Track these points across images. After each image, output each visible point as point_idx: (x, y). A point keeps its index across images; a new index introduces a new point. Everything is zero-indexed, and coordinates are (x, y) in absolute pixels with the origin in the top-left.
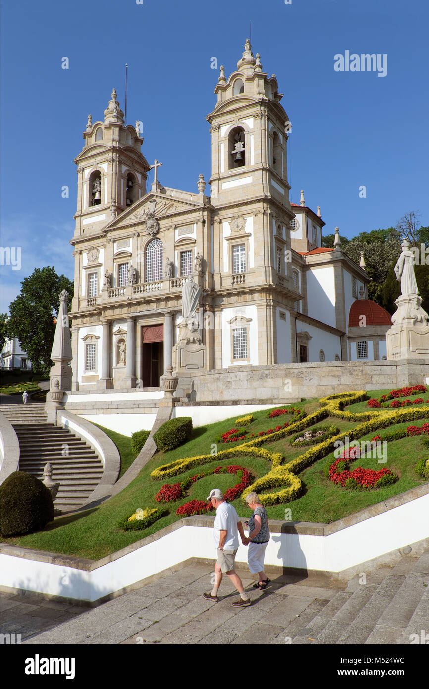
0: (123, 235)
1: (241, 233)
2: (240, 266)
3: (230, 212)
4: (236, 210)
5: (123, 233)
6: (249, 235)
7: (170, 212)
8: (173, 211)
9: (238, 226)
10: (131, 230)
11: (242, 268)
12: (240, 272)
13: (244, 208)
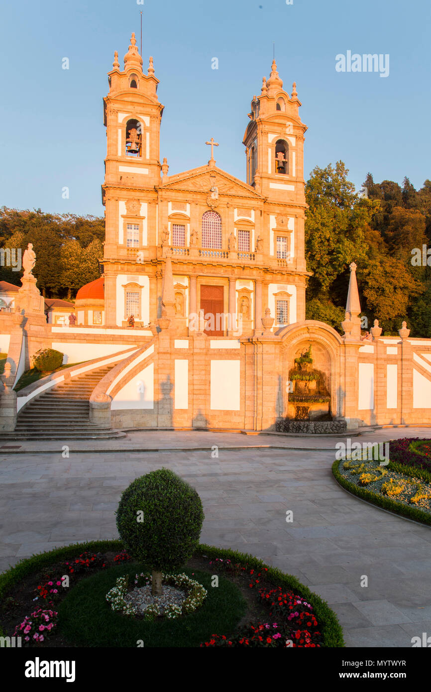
0: (180, 198)
1: (284, 228)
2: (281, 254)
3: (278, 210)
4: (282, 208)
5: (180, 196)
6: (291, 231)
7: (229, 193)
8: (232, 192)
9: (282, 222)
10: (190, 197)
11: (283, 255)
12: (281, 258)
13: (288, 209)
